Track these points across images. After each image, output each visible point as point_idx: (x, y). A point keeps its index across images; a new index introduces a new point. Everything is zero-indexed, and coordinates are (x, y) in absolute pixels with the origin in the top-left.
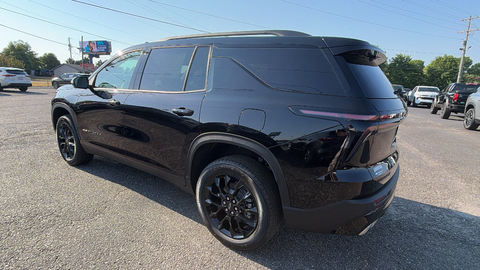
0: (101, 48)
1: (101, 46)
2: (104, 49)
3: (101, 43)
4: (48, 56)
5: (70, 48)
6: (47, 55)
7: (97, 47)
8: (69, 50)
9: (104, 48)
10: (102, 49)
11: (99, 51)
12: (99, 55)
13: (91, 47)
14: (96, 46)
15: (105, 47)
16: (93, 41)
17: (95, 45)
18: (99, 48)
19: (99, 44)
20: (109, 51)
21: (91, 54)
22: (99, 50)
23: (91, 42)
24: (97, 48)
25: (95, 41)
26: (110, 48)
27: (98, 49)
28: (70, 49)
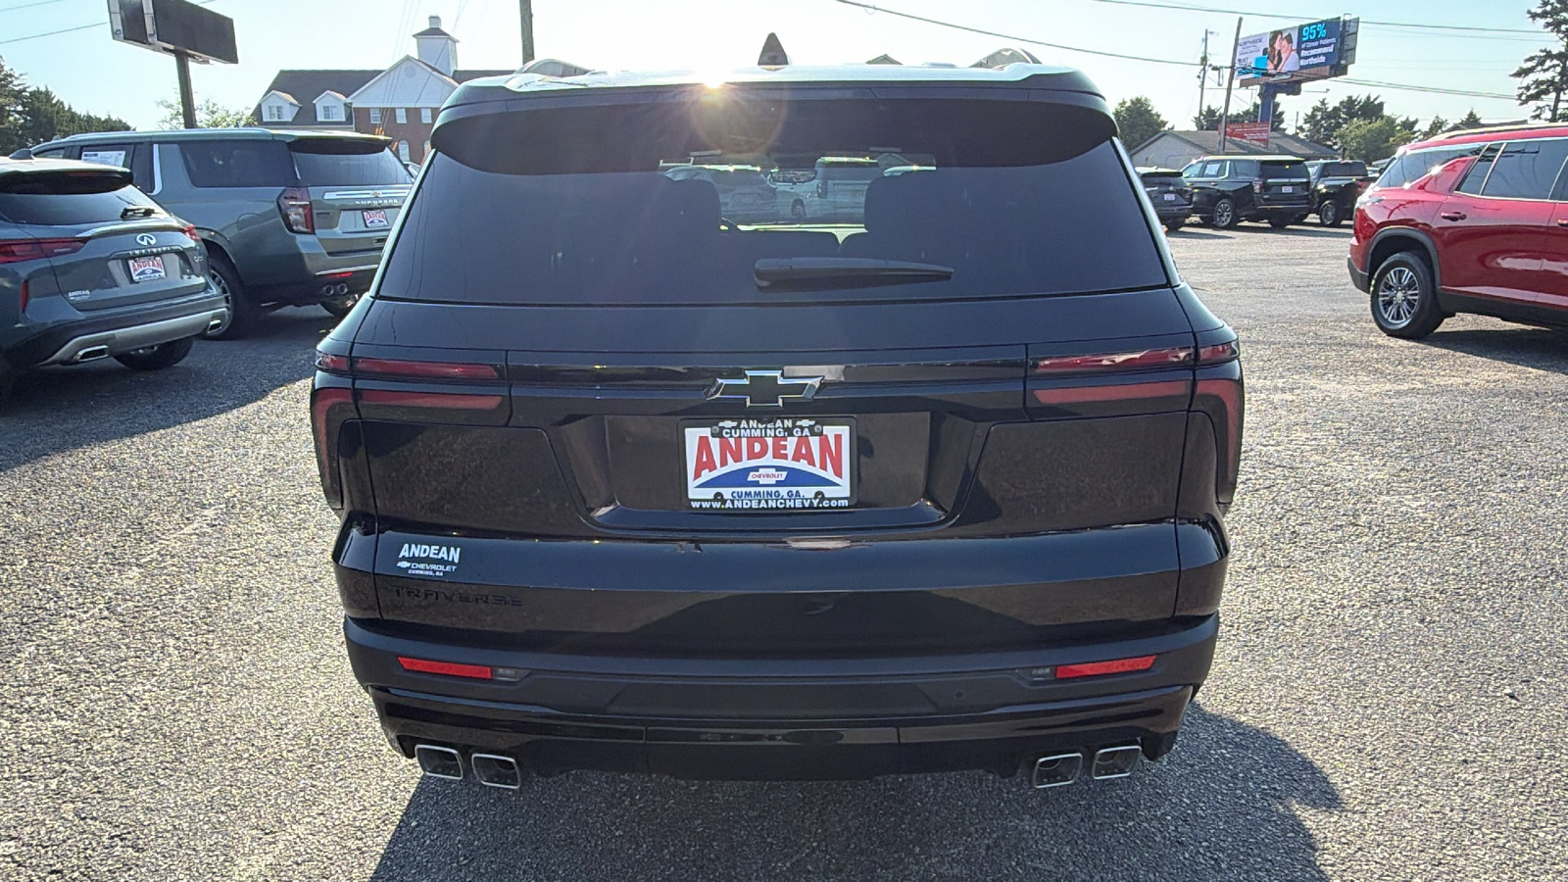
0: (1313, 52)
1: (1316, 44)
2: (1324, 54)
3: (1318, 33)
4: (1128, 109)
5: (1204, 69)
6: (1127, 105)
7: (1299, 53)
8: (1199, 77)
9: (1325, 50)
10: (1315, 56)
11: (1302, 67)
12: (1300, 82)
13: (1276, 52)
14: (1295, 47)
15: (1329, 45)
16: (1285, 30)
17: (1292, 42)
18: (1304, 53)
19: (1305, 37)
20: (1343, 62)
21: (1267, 85)
22: (1303, 63)
23: (1280, 32)
24: (1299, 55)
25: (1293, 28)
26: (1351, 45)
27: (1300, 58)
28: (1201, 75)
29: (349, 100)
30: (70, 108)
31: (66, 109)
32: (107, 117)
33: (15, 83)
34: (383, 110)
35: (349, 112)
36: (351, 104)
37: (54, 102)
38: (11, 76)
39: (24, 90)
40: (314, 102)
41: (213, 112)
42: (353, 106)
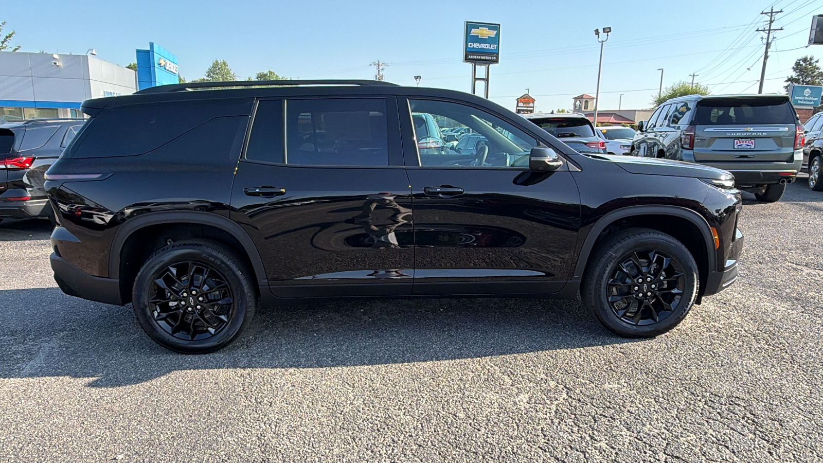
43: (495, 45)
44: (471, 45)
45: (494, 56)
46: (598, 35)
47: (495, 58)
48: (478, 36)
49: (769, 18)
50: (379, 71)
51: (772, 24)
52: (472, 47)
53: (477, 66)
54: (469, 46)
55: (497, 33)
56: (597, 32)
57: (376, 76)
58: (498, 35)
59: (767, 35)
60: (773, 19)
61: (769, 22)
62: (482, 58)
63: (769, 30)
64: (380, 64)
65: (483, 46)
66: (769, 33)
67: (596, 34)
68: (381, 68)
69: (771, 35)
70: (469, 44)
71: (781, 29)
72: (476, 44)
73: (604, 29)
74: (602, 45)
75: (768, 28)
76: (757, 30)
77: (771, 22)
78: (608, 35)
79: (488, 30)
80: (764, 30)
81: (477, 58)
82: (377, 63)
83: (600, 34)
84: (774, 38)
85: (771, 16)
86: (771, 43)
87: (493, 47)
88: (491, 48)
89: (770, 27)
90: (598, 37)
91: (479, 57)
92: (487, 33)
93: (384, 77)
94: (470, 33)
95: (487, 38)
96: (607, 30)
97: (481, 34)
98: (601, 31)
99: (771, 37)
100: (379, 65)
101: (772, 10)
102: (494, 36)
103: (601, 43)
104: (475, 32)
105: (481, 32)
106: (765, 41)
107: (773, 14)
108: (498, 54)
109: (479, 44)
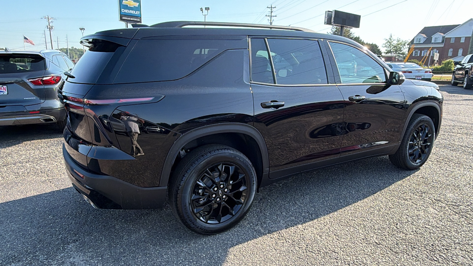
29: (444, 35)
30: (363, 41)
31: (362, 41)
32: (372, 43)
33: (352, 35)
34: (456, 38)
35: (443, 39)
36: (445, 36)
37: (360, 40)
38: (351, 34)
39: (353, 37)
40: (432, 36)
41: (398, 41)
42: (446, 37)
43: (139, 12)
44: (123, 11)
45: (138, 19)
46: (202, 11)
47: (139, 20)
48: (128, 5)
49: (271, 10)
50: (49, 23)
51: (272, 13)
52: (124, 12)
53: (128, 24)
54: (122, 11)
55: (139, 4)
56: (202, 9)
57: (47, 26)
58: (140, 5)
59: (270, 18)
60: (272, 11)
61: (270, 12)
62: (131, 19)
63: (271, 16)
64: (50, 18)
65: (132, 12)
66: (271, 18)
67: (201, 11)
68: (50, 21)
69: (272, 18)
70: (122, 10)
71: (276, 16)
72: (127, 10)
73: (206, 8)
74: (205, 17)
75: (270, 15)
76: (266, 16)
77: (272, 12)
78: (208, 12)
79: (133, 2)
80: (269, 16)
81: (128, 19)
82: (47, 17)
83: (203, 11)
84: (273, 20)
85: (271, 9)
86: (272, 23)
87: (137, 13)
88: (136, 13)
89: (271, 15)
90: (203, 12)
91: (130, 19)
92: (133, 4)
93: (53, 27)
94: (122, 3)
95: (133, 7)
96: (207, 9)
97: (129, 4)
98: (204, 9)
99: (272, 20)
100: (48, 19)
101: (271, 6)
102: (137, 6)
103: (204, 16)
104: (125, 2)
105: (129, 3)
106: (270, 21)
107: (272, 8)
108: (141, 18)
109: (128, 10)
